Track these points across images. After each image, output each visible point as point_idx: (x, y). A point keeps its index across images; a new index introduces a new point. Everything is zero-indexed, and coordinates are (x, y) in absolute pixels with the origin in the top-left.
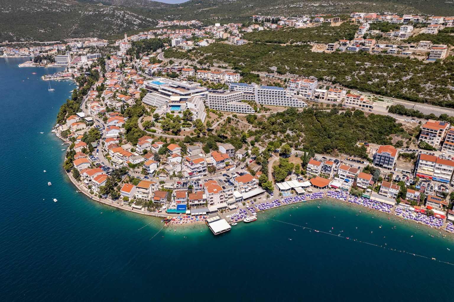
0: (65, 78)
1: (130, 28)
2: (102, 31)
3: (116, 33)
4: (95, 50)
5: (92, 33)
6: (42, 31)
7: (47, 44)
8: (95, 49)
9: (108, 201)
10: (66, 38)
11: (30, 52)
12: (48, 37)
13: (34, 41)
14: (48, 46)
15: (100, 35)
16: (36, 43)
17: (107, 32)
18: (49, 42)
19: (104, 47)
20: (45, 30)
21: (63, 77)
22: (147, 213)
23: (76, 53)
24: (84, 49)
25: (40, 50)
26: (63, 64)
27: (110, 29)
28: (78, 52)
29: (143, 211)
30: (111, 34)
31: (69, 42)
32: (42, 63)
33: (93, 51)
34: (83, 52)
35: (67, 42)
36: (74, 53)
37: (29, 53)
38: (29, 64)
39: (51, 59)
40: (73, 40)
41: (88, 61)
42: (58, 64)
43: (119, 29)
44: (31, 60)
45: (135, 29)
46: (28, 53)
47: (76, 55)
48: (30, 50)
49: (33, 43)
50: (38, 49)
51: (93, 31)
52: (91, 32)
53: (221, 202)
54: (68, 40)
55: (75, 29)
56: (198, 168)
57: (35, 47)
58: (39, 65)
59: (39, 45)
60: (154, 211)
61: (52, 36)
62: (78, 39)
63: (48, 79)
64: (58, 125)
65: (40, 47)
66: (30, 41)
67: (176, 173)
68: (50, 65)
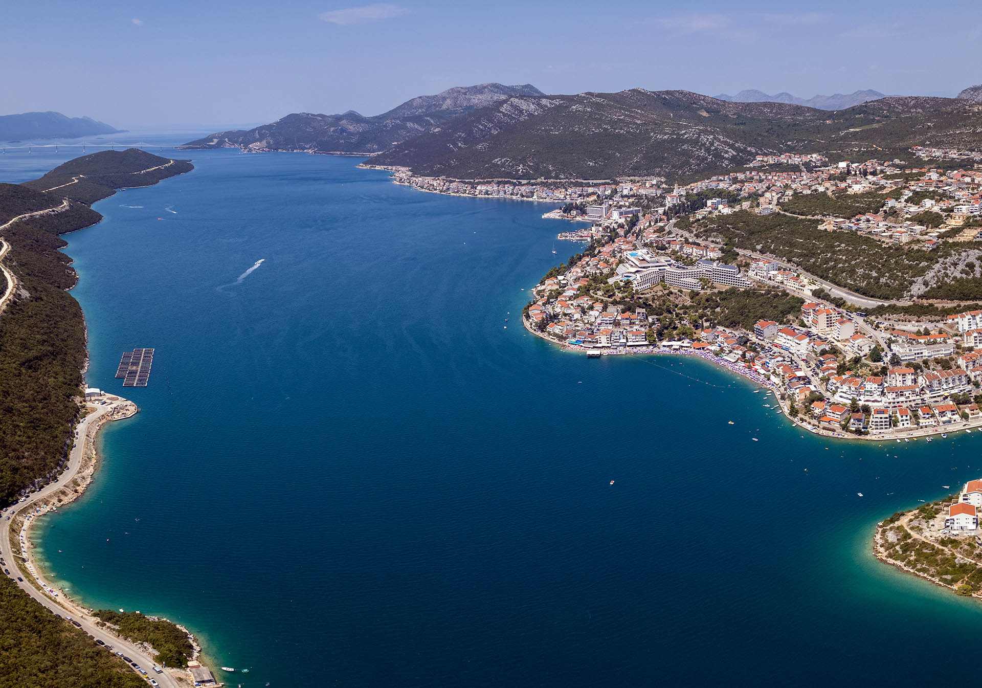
0: (584, 238)
1: (716, 164)
2: (673, 167)
3: (692, 172)
4: (642, 201)
5: (658, 170)
6: (591, 164)
7: (592, 183)
8: (643, 199)
9: (539, 334)
10: (621, 175)
11: (567, 195)
12: (596, 174)
13: (577, 179)
14: (593, 186)
15: (669, 173)
16: (577, 181)
17: (680, 168)
18: (595, 182)
19: (656, 197)
20: (595, 163)
21: (581, 236)
22: (558, 342)
23: (616, 203)
24: (629, 198)
25: (580, 193)
26: (595, 219)
27: (687, 163)
28: (619, 203)
29: (556, 341)
30: (686, 172)
31: (622, 182)
32: (570, 215)
33: (639, 202)
34: (626, 203)
35: (620, 182)
36: (613, 203)
37: (565, 197)
38: (555, 215)
39: (582, 210)
40: (629, 179)
41: (620, 218)
42: (589, 218)
43: (699, 165)
44: (561, 209)
45: (724, 165)
46: (563, 196)
47: (615, 206)
48: (567, 192)
49: (574, 181)
50: (578, 190)
51: (661, 167)
52: (658, 167)
53: (607, 343)
54: (621, 178)
55: (637, 161)
56: (606, 320)
57: (575, 187)
58: (568, 217)
59: (581, 185)
60: (562, 341)
61: (602, 171)
62: (637, 178)
63: (563, 238)
64: (539, 285)
65: (581, 188)
66: (570, 179)
67: (590, 322)
68: (579, 219)
